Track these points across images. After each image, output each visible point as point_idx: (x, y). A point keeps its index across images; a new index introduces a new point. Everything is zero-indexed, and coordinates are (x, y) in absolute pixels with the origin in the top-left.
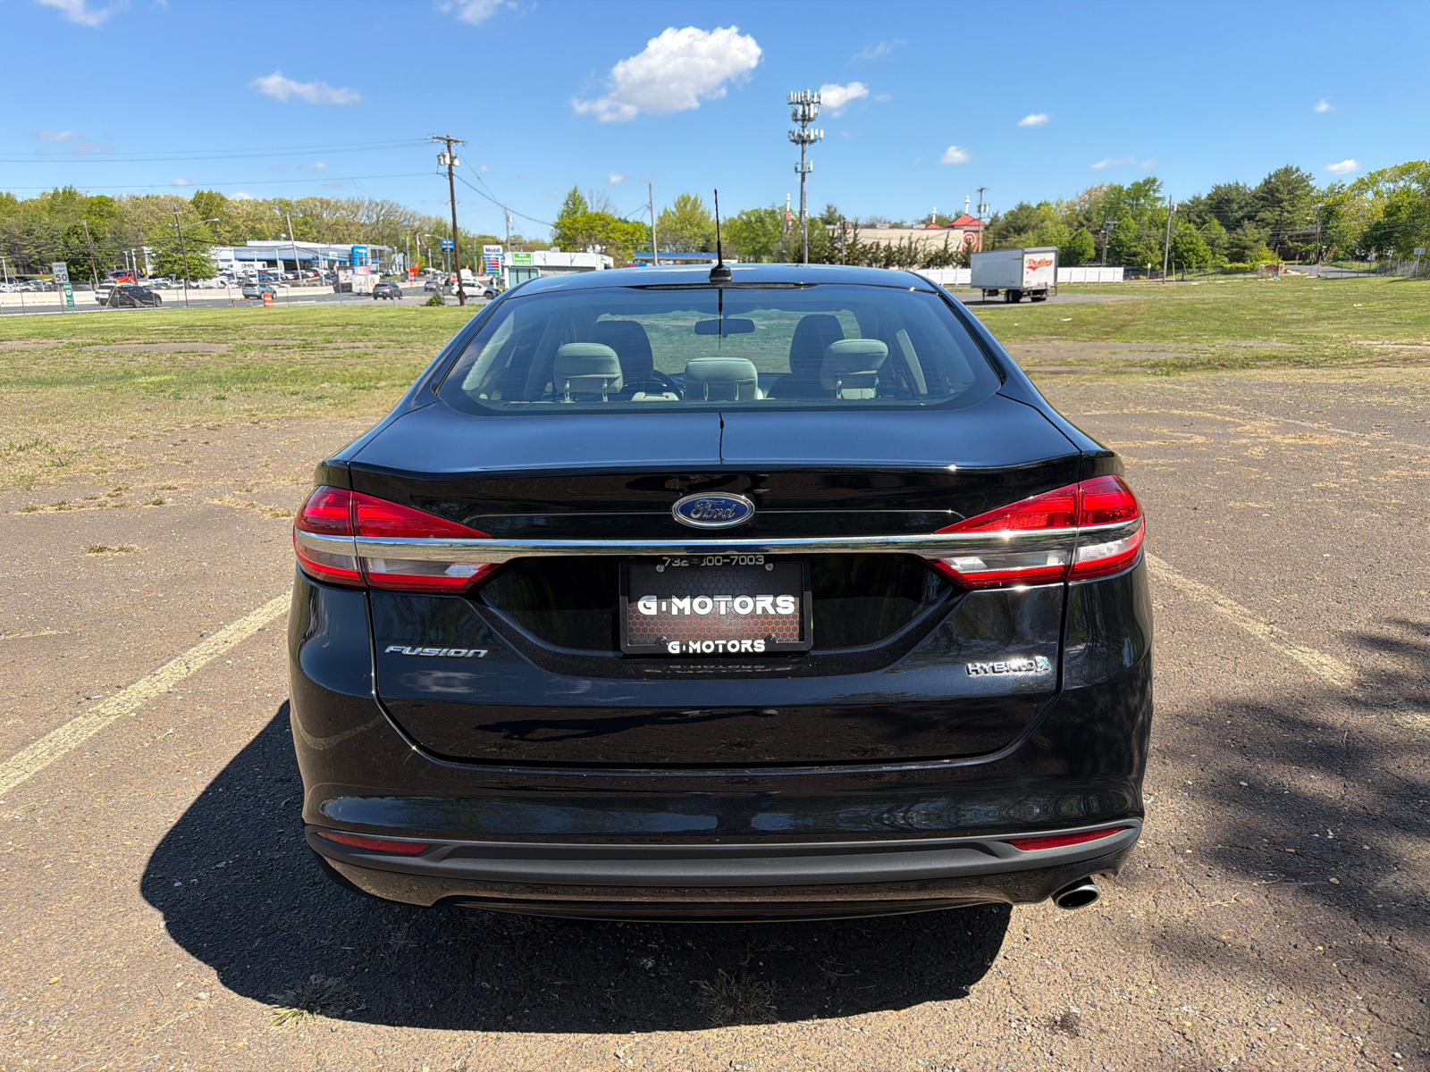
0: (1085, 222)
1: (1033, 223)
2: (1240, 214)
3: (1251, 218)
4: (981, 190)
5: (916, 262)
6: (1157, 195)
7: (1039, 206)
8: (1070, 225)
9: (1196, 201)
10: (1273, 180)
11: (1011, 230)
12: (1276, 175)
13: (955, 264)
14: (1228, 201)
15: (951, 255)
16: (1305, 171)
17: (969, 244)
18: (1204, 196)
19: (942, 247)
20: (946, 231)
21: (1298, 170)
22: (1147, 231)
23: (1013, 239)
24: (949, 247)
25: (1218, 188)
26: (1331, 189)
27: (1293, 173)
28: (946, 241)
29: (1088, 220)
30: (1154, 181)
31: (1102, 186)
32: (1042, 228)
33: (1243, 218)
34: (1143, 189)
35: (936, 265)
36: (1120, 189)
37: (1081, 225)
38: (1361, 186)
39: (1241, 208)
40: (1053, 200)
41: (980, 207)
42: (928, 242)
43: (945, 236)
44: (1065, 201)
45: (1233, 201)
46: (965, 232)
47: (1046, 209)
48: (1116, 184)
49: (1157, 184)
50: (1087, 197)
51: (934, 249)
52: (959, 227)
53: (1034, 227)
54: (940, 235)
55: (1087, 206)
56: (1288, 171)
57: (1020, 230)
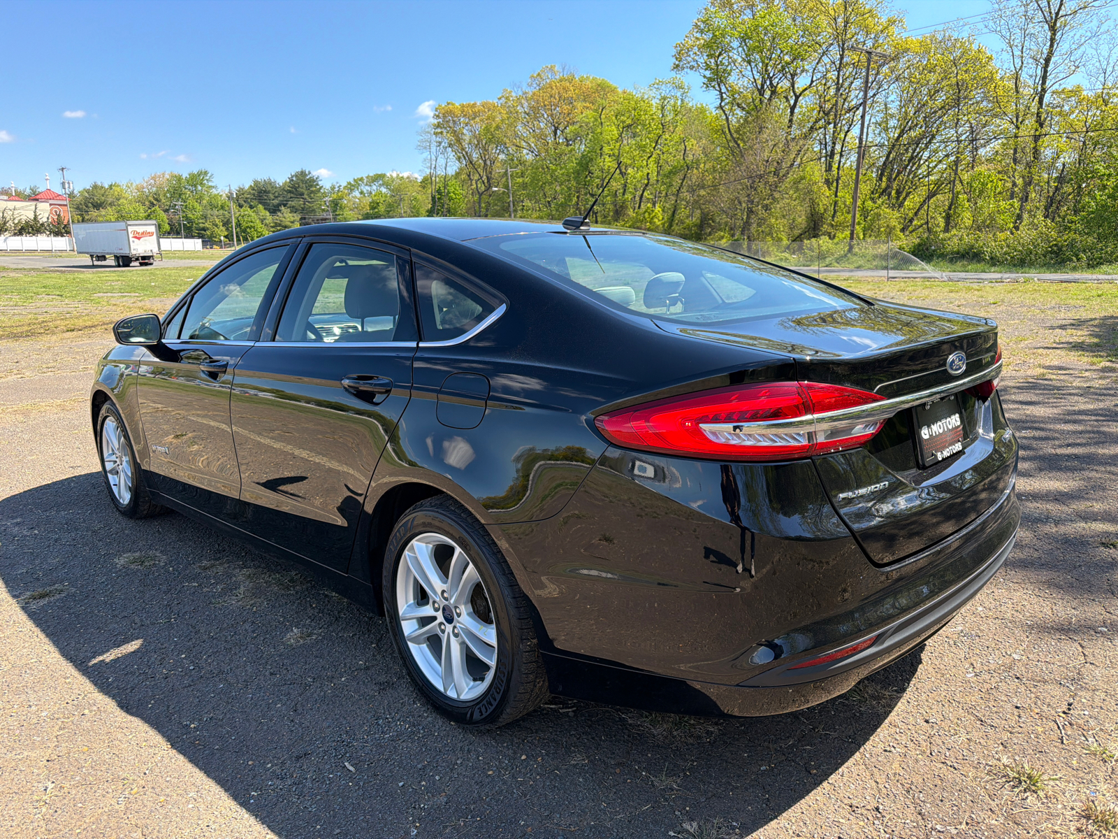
0: (155, 202)
1: (110, 200)
2: (276, 202)
3: (285, 205)
4: (63, 169)
5: (6, 230)
6: (210, 184)
7: (111, 187)
8: (144, 204)
9: (241, 192)
10: (294, 179)
11: (90, 205)
12: (296, 176)
13: (48, 233)
14: (265, 192)
15: (42, 225)
16: (315, 174)
17: (59, 215)
18: (247, 187)
19: (32, 217)
20: (34, 203)
21: (310, 173)
22: (209, 212)
23: (94, 213)
24: (39, 217)
25: (256, 182)
26: (333, 188)
27: (306, 175)
28: (35, 212)
29: (156, 200)
30: (206, 173)
31: (164, 174)
32: (119, 205)
33: (279, 205)
34: (197, 179)
35: (29, 233)
36: (179, 179)
37: (153, 205)
38: (351, 187)
39: (276, 197)
40: (123, 183)
41: (63, 184)
42: (16, 212)
43: (33, 207)
44: (134, 185)
45: (269, 192)
46: (51, 205)
47: (118, 189)
48: (176, 173)
49: (209, 175)
50: (152, 181)
51: (24, 218)
52: (46, 200)
53: (111, 204)
54: (27, 206)
55: (154, 189)
56: (303, 173)
57: (98, 206)
